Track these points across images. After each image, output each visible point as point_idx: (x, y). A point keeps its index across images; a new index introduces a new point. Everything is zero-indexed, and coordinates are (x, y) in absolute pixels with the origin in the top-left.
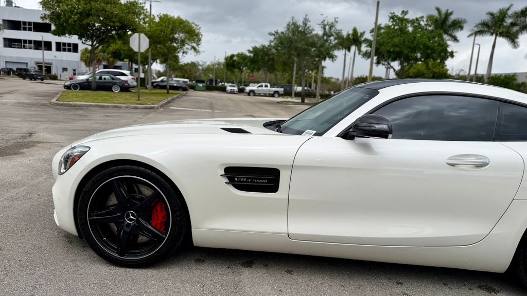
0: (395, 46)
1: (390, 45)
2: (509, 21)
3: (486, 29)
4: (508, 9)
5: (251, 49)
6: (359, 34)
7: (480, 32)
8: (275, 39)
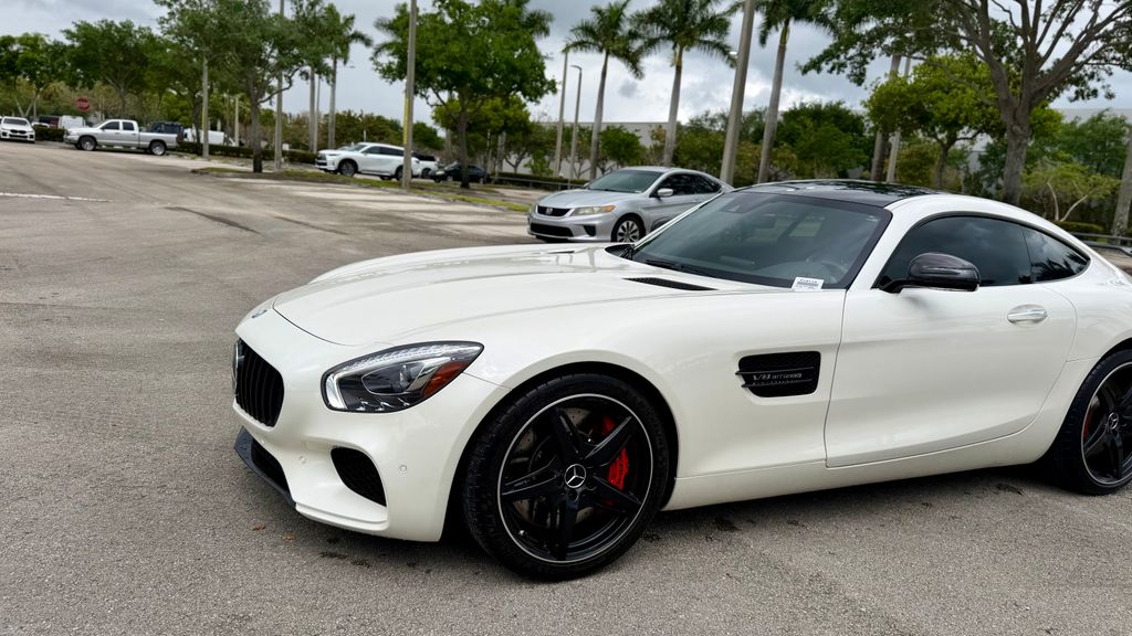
0: (453, 59)
1: (442, 56)
2: (626, 27)
3: (591, 40)
4: (625, 5)
5: (74, 29)
6: (342, 21)
7: (581, 45)
8: (172, 14)
